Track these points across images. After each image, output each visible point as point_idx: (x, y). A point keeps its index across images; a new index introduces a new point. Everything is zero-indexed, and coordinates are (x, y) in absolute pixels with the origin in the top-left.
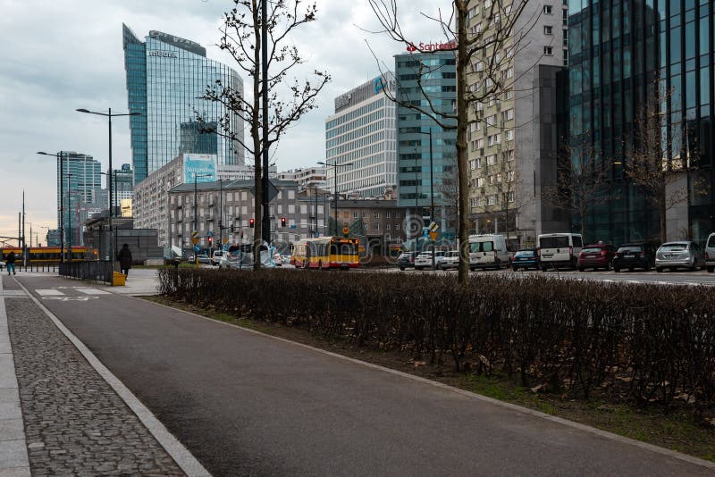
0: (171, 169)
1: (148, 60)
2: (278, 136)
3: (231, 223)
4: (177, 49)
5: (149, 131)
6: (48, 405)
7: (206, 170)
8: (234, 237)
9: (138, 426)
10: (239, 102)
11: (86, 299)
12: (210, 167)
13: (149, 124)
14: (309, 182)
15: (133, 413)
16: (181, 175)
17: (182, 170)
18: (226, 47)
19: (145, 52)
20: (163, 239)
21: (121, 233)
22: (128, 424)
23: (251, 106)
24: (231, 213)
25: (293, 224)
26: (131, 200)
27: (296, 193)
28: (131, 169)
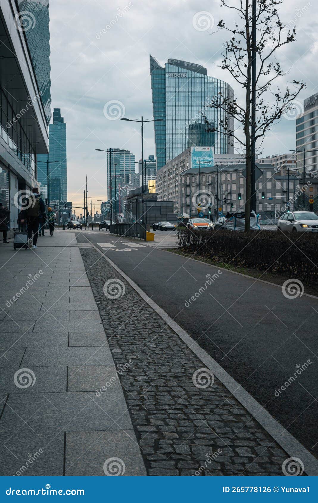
0: (182, 158)
1: (167, 80)
2: (264, 132)
3: (224, 196)
4: (187, 71)
5: (167, 132)
6: (119, 324)
7: (207, 158)
8: (226, 207)
9: (179, 342)
10: (235, 108)
11: (130, 250)
12: (210, 156)
13: (167, 127)
14: (282, 165)
15: (175, 333)
16: (189, 162)
17: (190, 159)
18: (227, 67)
19: (165, 75)
20: (177, 208)
21: (148, 204)
22: (173, 340)
23: (243, 110)
24: (224, 189)
25: (271, 197)
26: (155, 181)
27: (272, 174)
28: (155, 159)
